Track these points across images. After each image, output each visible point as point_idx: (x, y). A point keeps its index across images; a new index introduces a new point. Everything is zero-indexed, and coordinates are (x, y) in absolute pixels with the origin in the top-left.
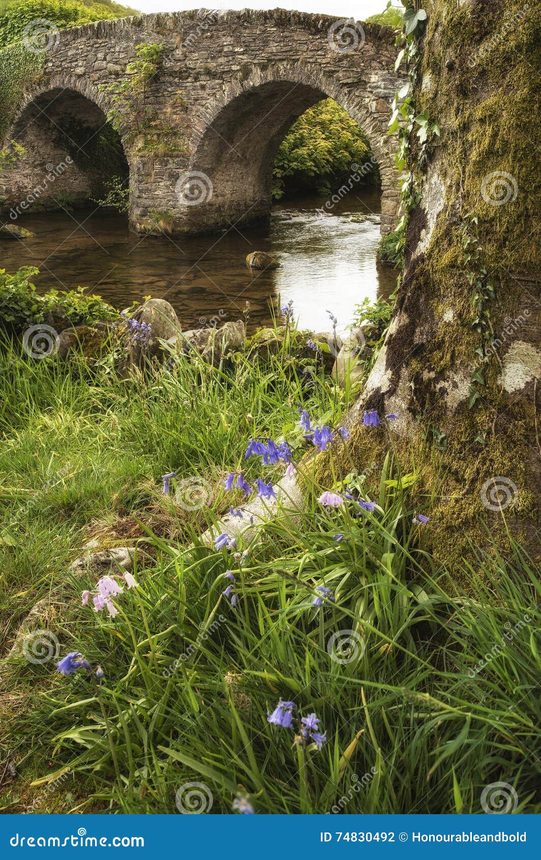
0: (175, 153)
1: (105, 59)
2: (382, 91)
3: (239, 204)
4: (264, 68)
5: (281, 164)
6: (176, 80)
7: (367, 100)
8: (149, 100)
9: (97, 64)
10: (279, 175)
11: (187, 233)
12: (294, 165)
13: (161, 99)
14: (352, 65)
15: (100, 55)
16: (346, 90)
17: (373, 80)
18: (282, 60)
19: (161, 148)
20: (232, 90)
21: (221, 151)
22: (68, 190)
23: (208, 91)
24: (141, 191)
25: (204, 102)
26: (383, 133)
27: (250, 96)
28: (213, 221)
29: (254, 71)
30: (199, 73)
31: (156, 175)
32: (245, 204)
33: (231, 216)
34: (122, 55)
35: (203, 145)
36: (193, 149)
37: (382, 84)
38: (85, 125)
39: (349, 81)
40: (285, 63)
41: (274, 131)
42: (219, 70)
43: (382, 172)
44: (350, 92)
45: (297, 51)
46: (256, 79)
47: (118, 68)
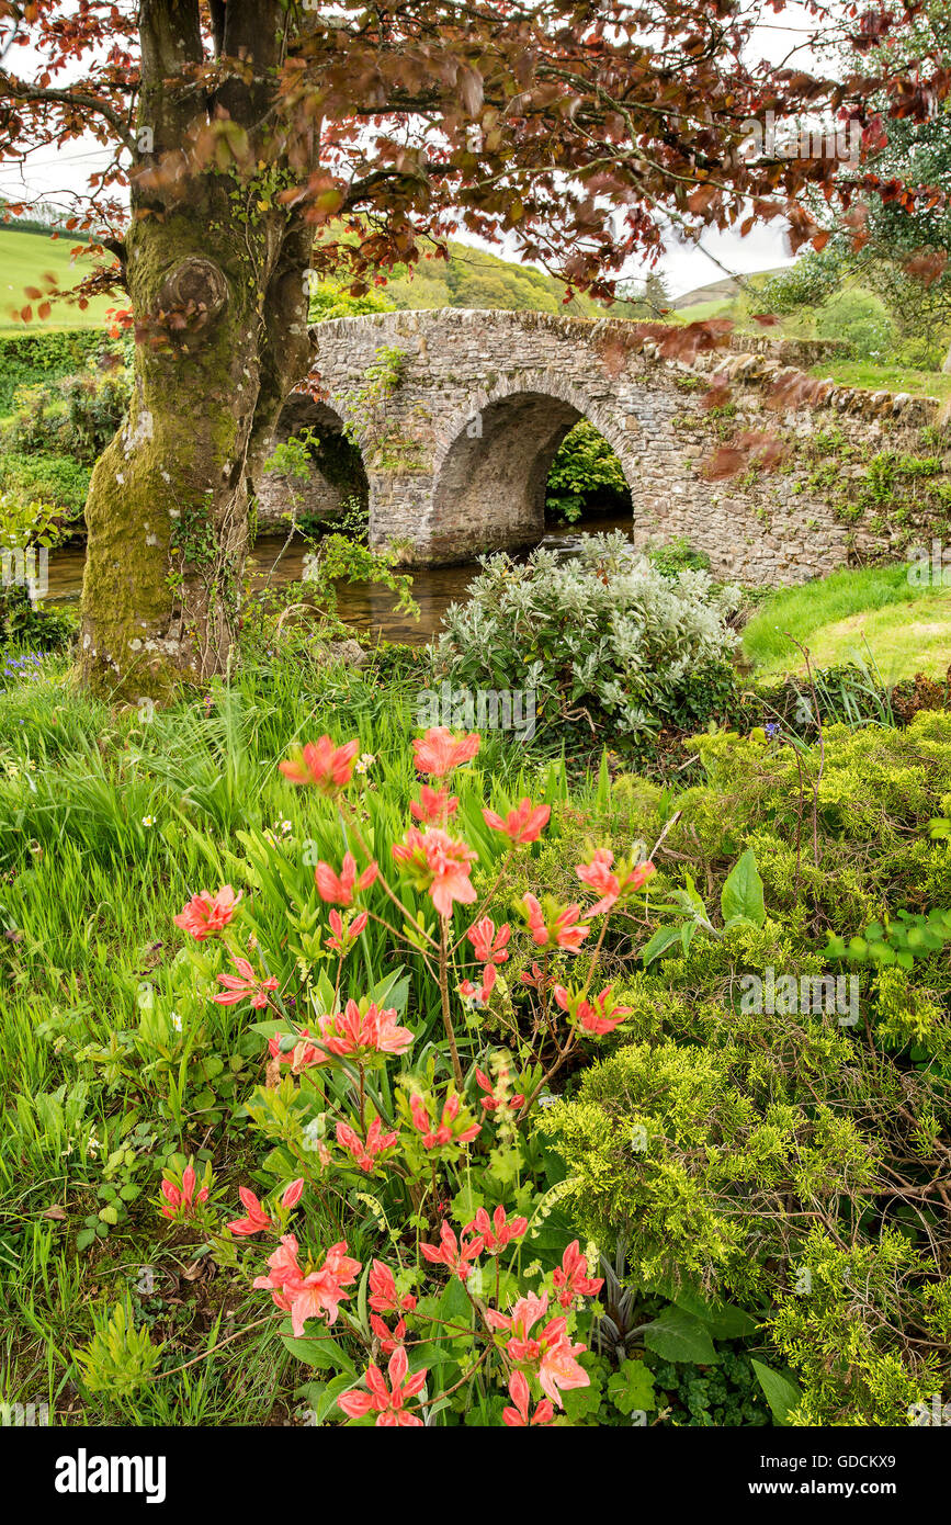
0: (416, 471)
1: (345, 362)
2: (631, 407)
3: (498, 530)
4: (511, 376)
5: (580, 477)
6: (420, 387)
7: (617, 416)
8: (391, 409)
9: (338, 368)
10: (577, 490)
11: (430, 563)
12: (597, 477)
13: (404, 409)
14: (600, 377)
15: (341, 358)
16: (595, 404)
17: (621, 394)
18: (528, 368)
19: (401, 466)
20: (478, 400)
21: (474, 469)
22: (314, 509)
23: (453, 401)
24: (377, 515)
25: (449, 414)
26: (634, 453)
27: (498, 407)
28: (464, 550)
29: (501, 380)
30: (442, 381)
31: (395, 495)
32: (508, 529)
33: (488, 543)
34: (363, 358)
35: (449, 462)
36: (437, 466)
37: (630, 398)
38: (335, 432)
39: (598, 394)
40: (533, 371)
41: (542, 443)
42: (465, 377)
43: (634, 498)
44: (599, 406)
45: (545, 359)
46: (503, 390)
47: (358, 372)
